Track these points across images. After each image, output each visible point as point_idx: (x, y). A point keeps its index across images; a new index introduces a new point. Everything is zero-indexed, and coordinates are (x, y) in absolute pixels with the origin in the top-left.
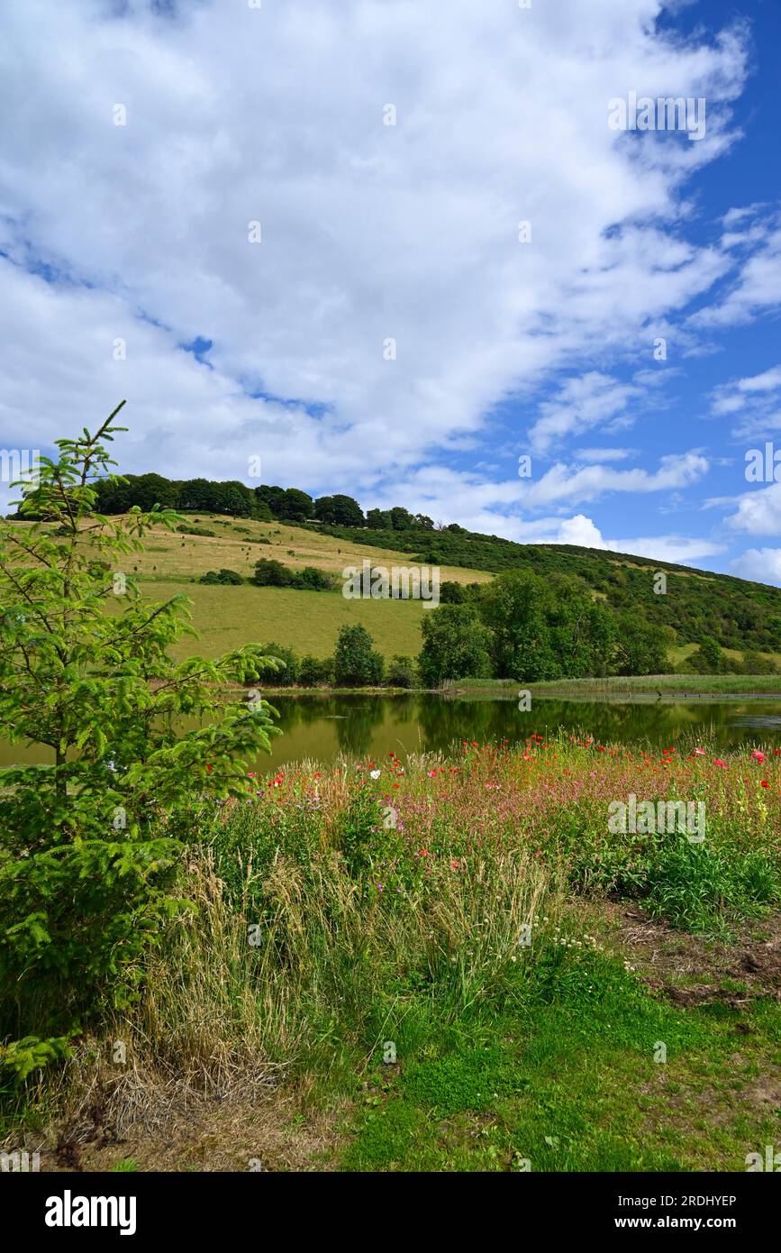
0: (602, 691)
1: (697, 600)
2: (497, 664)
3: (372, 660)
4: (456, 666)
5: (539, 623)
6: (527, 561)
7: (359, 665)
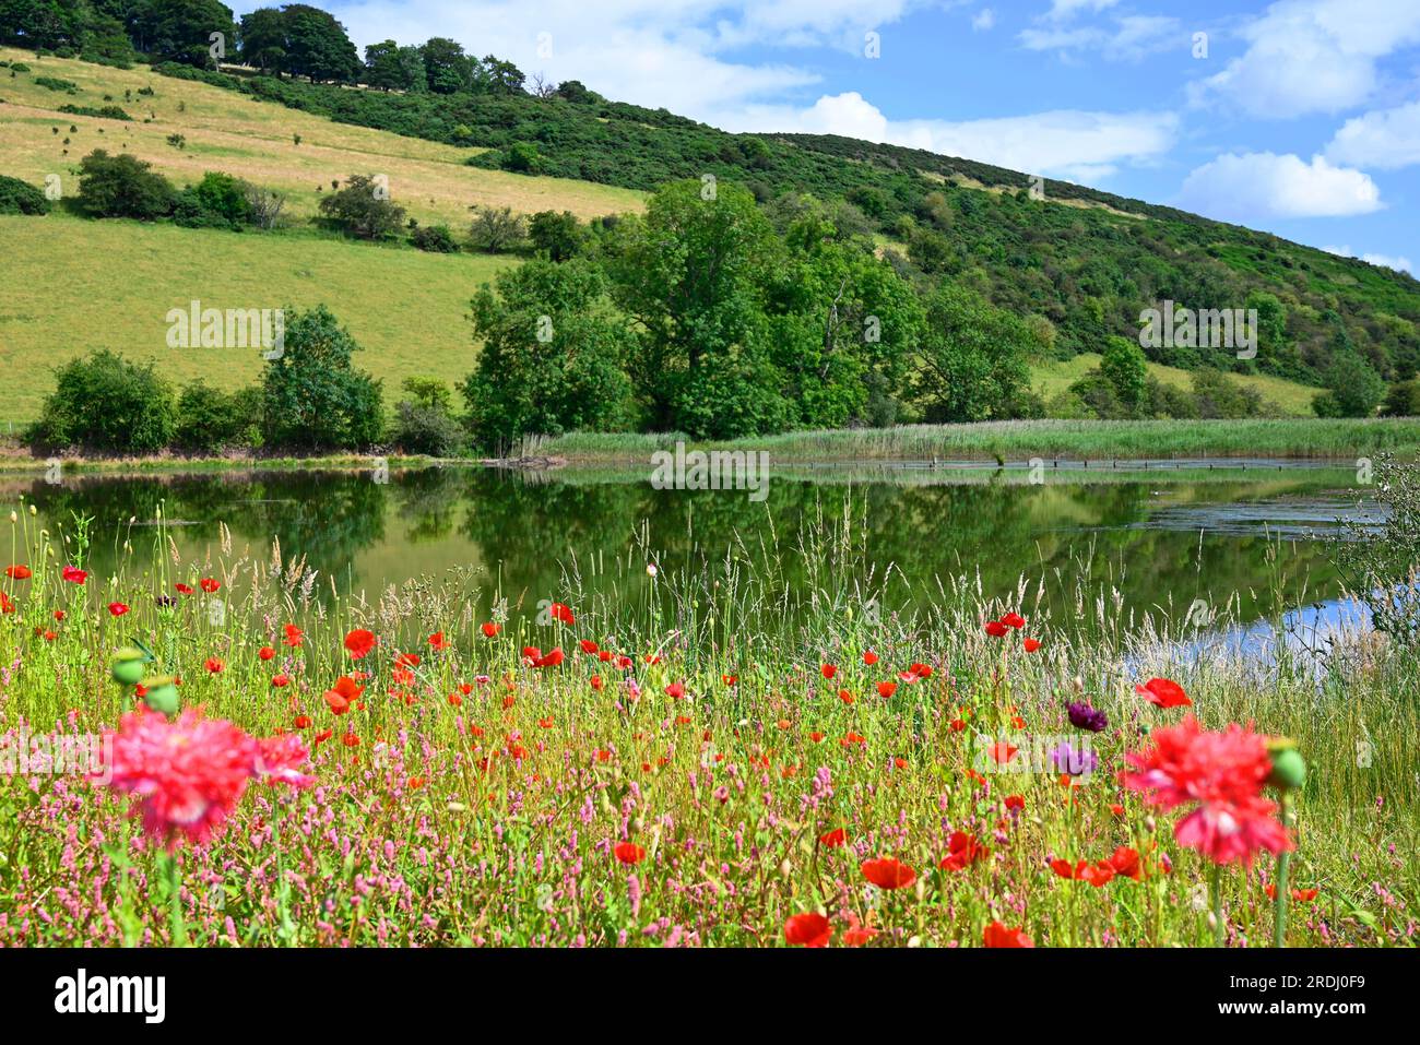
0: (878, 457)
1: (1104, 258)
2: (649, 398)
3: (352, 392)
4: (554, 405)
5: (747, 307)
6: (736, 168)
7: (321, 402)
